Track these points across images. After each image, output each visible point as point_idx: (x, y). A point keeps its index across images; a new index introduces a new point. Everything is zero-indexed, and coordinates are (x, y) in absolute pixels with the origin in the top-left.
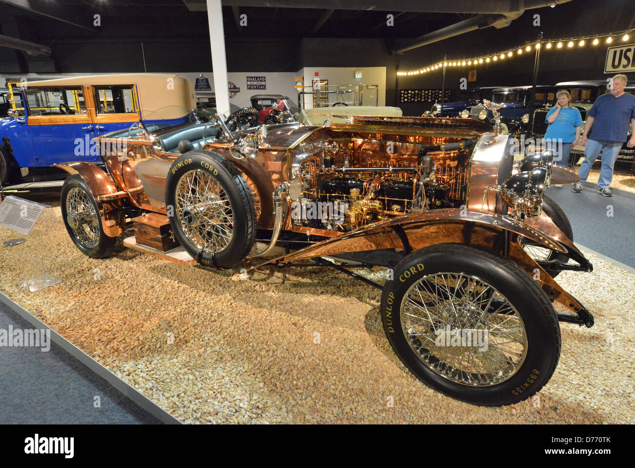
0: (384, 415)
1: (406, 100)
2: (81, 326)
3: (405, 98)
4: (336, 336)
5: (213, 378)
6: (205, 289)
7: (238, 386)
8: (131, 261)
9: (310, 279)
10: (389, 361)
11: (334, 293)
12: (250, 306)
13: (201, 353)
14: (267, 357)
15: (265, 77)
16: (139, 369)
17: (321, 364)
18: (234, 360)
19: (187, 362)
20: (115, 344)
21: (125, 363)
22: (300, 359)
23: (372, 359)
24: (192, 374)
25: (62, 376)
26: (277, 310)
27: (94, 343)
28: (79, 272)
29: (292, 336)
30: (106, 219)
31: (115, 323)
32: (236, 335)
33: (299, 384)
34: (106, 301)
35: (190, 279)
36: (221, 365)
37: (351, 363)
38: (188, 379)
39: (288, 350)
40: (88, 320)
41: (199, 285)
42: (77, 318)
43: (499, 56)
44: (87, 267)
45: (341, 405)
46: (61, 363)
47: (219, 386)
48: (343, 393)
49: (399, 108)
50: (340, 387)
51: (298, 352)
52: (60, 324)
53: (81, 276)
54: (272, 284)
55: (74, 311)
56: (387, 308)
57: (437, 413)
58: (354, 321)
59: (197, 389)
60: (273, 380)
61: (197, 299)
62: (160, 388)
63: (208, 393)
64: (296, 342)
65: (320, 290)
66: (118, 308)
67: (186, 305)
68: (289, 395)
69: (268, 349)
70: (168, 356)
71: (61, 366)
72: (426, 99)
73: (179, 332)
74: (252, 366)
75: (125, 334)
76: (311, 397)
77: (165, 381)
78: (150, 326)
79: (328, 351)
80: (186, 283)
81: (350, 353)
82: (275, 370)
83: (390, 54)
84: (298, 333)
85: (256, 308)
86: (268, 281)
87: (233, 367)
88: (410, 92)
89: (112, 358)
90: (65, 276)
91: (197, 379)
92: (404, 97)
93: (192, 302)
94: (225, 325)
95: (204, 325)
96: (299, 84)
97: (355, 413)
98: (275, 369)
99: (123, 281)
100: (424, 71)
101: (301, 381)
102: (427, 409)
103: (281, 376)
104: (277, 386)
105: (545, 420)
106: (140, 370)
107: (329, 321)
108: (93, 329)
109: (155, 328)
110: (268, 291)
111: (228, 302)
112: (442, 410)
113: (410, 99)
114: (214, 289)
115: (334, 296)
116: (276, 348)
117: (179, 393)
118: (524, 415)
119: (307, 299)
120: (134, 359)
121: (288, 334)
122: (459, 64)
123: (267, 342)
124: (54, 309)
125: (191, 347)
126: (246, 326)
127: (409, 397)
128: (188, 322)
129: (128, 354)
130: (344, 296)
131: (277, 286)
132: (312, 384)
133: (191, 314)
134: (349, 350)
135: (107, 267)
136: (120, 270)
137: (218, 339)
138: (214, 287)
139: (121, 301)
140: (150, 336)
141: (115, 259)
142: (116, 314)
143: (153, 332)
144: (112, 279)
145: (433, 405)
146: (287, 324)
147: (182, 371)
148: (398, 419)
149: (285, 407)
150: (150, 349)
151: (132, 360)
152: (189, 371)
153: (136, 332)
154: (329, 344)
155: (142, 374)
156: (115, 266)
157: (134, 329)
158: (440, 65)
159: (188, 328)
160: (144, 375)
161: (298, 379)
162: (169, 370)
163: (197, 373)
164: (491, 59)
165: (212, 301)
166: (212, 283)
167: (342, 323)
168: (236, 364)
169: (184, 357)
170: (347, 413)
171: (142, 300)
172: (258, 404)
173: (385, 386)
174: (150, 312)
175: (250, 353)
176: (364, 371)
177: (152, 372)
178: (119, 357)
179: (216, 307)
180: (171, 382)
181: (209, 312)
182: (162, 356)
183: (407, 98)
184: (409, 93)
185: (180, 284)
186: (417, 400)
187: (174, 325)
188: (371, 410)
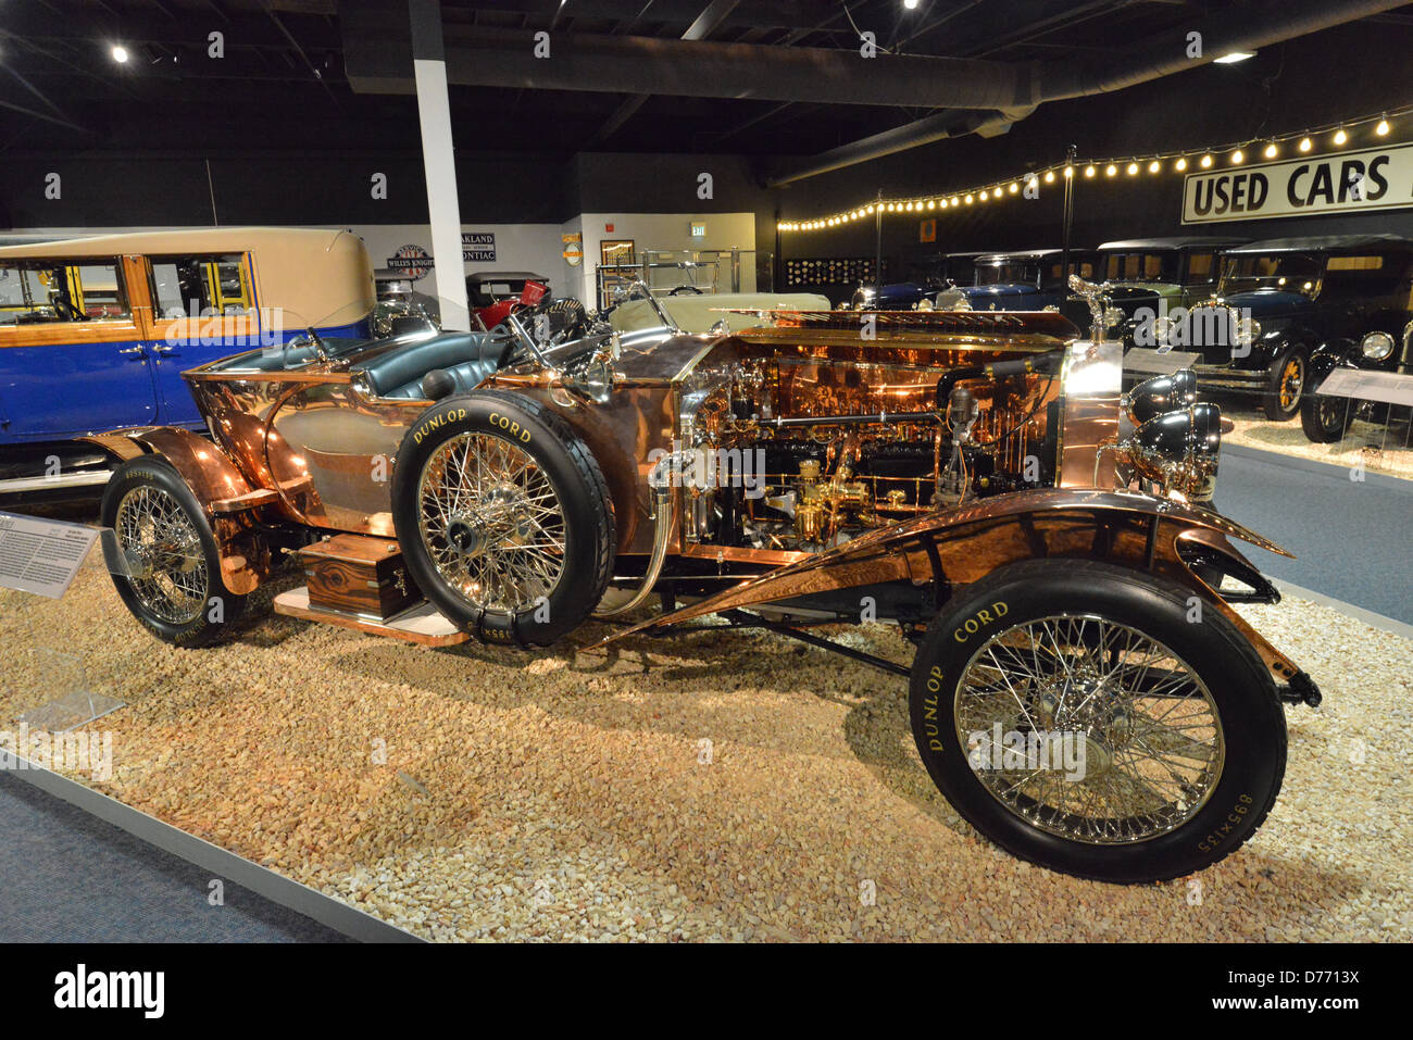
0: (948, 924)
1: (798, 280)
2: (207, 802)
3: (795, 276)
4: (796, 773)
5: (559, 887)
6: (476, 698)
7: (620, 899)
8: (280, 649)
9: (701, 659)
10: (924, 814)
11: (761, 685)
12: (591, 727)
13: (514, 836)
14: (664, 830)
15: (492, 235)
16: (381, 884)
17: (783, 834)
18: (593, 845)
19: (488, 859)
20: (304, 833)
21: (345, 874)
22: (735, 827)
23: (886, 813)
24: (508, 882)
25: (197, 920)
26: (653, 730)
27: (253, 838)
28: (160, 682)
29: (703, 782)
30: (226, 555)
31: (289, 788)
32: (579, 791)
33: (752, 880)
34: (250, 741)
35: (434, 679)
36: (568, 858)
37: (846, 827)
38: (504, 896)
39: (703, 812)
40: (220, 787)
41: (459, 689)
42: (191, 785)
43: (990, 192)
44: (177, 669)
45: (855, 913)
46: (185, 890)
47: (578, 903)
48: (850, 889)
49: (823, 297)
50: (840, 877)
51: (727, 813)
52: (155, 801)
53: (167, 689)
54: (623, 675)
55: (179, 768)
56: (927, 700)
57: (1050, 908)
58: (823, 740)
59: (531, 915)
60: (693, 878)
61: (465, 722)
62: (447, 922)
63: (559, 920)
64: (716, 792)
65: (732, 681)
66: (285, 753)
67: (445, 735)
68: (738, 905)
69: (661, 814)
70: (441, 850)
71: (187, 897)
72: (839, 278)
73: (447, 795)
74: (636, 853)
75: (322, 811)
76: (785, 903)
77: (453, 904)
78: (375, 788)
79: (789, 805)
80: (427, 686)
81: (837, 806)
82: (691, 856)
83: (764, 186)
84: (714, 774)
85: (604, 729)
86: (614, 670)
87: (596, 860)
88: (805, 263)
89: (310, 867)
90: (127, 692)
91: (522, 892)
92: (793, 273)
93: (456, 729)
94: (546, 772)
95: (501, 777)
96: (573, 249)
97: (887, 927)
98: (690, 854)
99: (275, 695)
100: (834, 222)
101: (754, 872)
102: (1029, 902)
103: (707, 867)
104: (706, 889)
105: (1257, 897)
106: (386, 886)
107: (772, 744)
108: (240, 807)
109: (388, 791)
110: (619, 690)
111: (539, 721)
112: (1058, 900)
113: (807, 279)
114: (496, 696)
115: (764, 692)
116: (676, 810)
117: (492, 927)
118: (1215, 892)
119: (710, 701)
120: (363, 862)
121: (691, 779)
122: (910, 207)
123: (653, 800)
124: (126, 768)
125: (486, 824)
126: (595, 769)
127: (984, 882)
128: (460, 772)
129: (343, 854)
130: (785, 691)
131: (635, 680)
132: (778, 876)
133: (462, 753)
134: (833, 801)
135: (225, 665)
136: (261, 670)
137: (542, 802)
138: (497, 691)
139: (286, 738)
140: (383, 811)
141: (238, 646)
142: (284, 768)
143: (386, 800)
144: (246, 692)
145: (1037, 892)
146: (683, 759)
147: (484, 879)
148: (977, 928)
149: (739, 931)
150: (392, 838)
151: (358, 865)
152: (499, 878)
153: (345, 803)
154: (788, 791)
155: (393, 895)
156: (245, 662)
157: (340, 799)
158: (870, 210)
159: (464, 786)
160: (400, 896)
161: (746, 870)
162: (450, 880)
163: (519, 881)
164: (976, 196)
165: (501, 723)
166: (487, 683)
167: (801, 747)
168: (599, 852)
169: (478, 849)
170: (872, 928)
171: (338, 733)
172: (678, 931)
173: (931, 866)
174: (365, 758)
175: (622, 825)
176: (878, 838)
177: (416, 888)
178: (326, 863)
179: (515, 735)
180: (467, 905)
181: (503, 745)
182: (425, 850)
183: (801, 276)
184: (803, 267)
185: (415, 691)
186: (1002, 886)
187: (431, 782)
188: (920, 916)
